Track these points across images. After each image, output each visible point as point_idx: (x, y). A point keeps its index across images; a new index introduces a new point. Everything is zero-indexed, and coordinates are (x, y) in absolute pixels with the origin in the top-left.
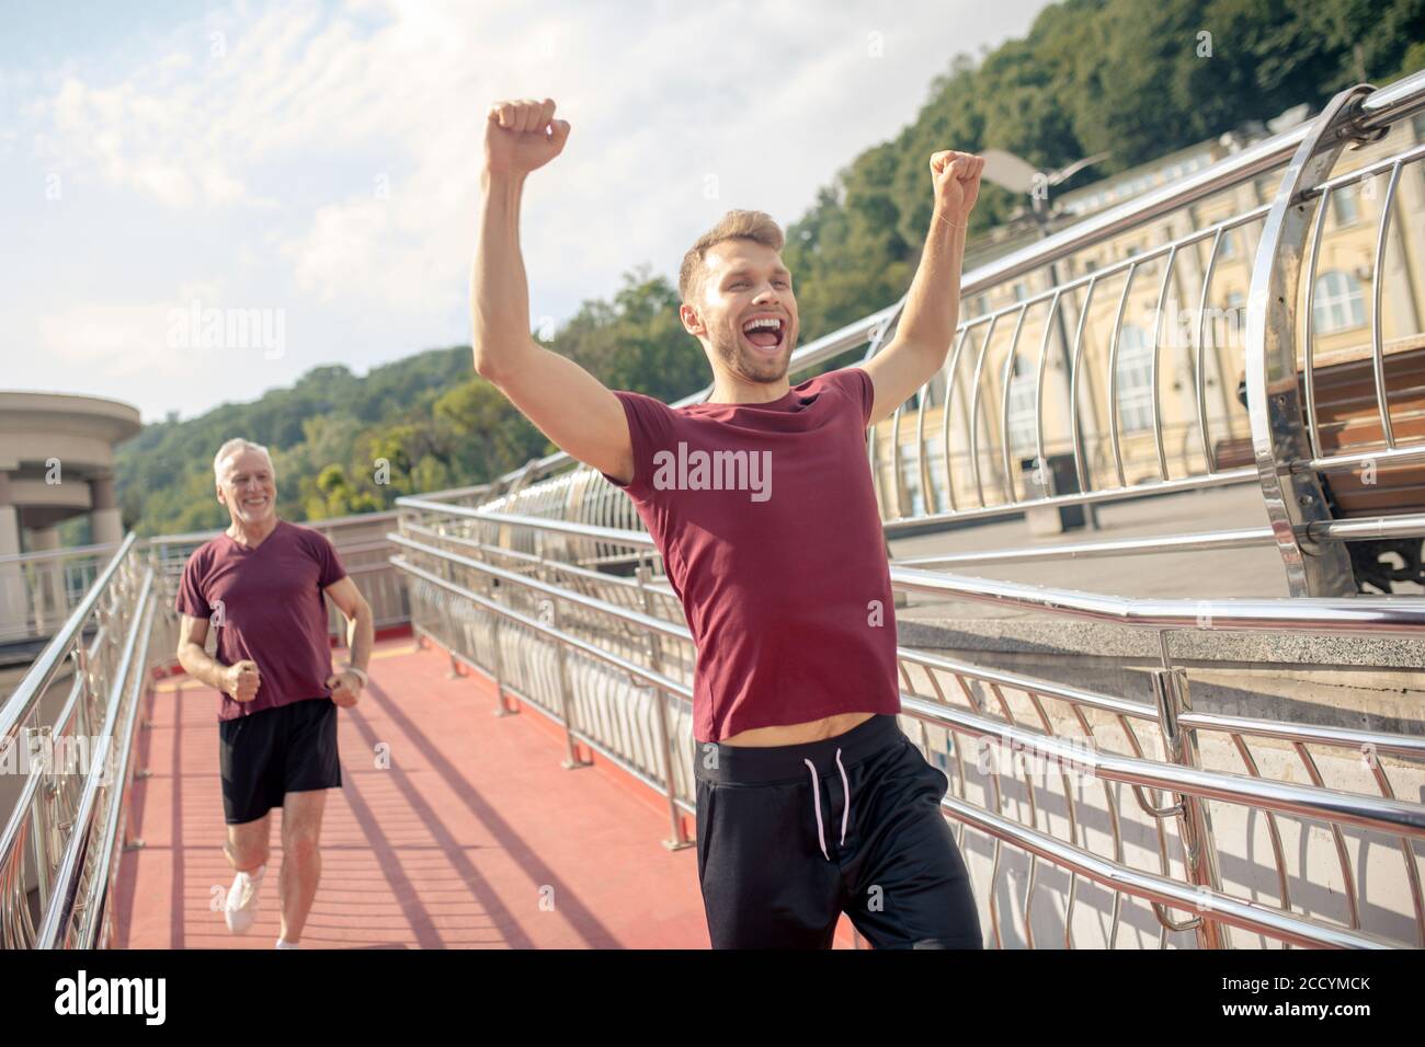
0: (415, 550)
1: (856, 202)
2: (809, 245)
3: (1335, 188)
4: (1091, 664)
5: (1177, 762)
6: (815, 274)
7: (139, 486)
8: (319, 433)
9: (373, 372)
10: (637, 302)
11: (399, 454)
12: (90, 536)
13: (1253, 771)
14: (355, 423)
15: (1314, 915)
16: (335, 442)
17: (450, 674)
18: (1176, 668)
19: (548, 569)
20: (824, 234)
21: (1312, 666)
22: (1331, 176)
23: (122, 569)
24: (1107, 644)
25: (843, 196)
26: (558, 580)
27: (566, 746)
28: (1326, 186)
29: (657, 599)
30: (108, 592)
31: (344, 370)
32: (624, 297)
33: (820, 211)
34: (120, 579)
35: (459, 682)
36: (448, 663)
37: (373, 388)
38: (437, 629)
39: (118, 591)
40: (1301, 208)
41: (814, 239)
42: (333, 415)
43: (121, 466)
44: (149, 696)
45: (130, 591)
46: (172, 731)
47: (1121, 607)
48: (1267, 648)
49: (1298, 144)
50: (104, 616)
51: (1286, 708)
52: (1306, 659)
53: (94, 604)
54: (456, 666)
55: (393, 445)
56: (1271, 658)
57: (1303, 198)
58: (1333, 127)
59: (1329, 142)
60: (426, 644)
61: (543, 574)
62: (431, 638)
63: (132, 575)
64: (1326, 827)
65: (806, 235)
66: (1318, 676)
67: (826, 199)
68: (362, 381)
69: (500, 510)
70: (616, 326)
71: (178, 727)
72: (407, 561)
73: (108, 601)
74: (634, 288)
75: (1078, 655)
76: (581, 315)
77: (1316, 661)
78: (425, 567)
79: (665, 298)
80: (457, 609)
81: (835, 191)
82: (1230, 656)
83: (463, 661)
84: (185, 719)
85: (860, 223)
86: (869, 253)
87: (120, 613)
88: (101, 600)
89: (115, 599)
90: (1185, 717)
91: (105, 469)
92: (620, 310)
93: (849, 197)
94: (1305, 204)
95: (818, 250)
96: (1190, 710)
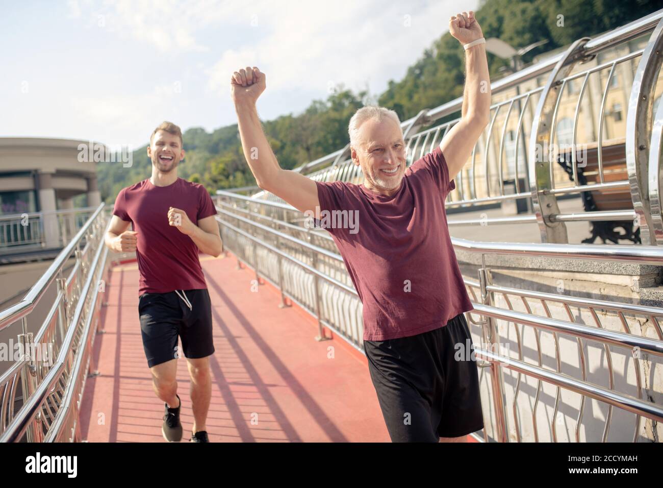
0: (224, 214)
1: (441, 56)
2: (418, 76)
3: (568, 81)
4: (473, 268)
5: (486, 304)
6: (421, 90)
7: (109, 181)
8: (191, 158)
9: (216, 131)
10: (337, 101)
11: (224, 170)
12: (87, 203)
13: (530, 312)
14: (207, 154)
15: (544, 366)
16: (198, 163)
17: (237, 267)
18: (487, 269)
19: (275, 223)
20: (426, 70)
21: (544, 270)
22: (570, 75)
23: (98, 218)
24: (477, 260)
25: (435, 53)
26: (279, 228)
27: (281, 298)
28: (565, 80)
29: (315, 238)
30: (92, 227)
31: (202, 130)
32: (332, 99)
33: (425, 60)
34: (97, 222)
35: (241, 271)
36: (236, 262)
37: (215, 139)
38: (232, 248)
39: (96, 228)
40: (556, 89)
41: (421, 74)
42: (197, 151)
43: (101, 172)
44: (110, 273)
45: (101, 227)
46: (118, 288)
47: (469, 245)
48: (529, 263)
49: (557, 63)
50: (89, 237)
51: (535, 286)
52: (541, 267)
53: (85, 233)
54: (240, 264)
55: (222, 166)
56: (530, 267)
57: (556, 84)
58: (572, 55)
59: (569, 62)
60: (229, 254)
61: (273, 225)
62: (231, 253)
63: (103, 221)
64: (552, 333)
65: (417, 72)
66: (546, 274)
67: (428, 54)
68: (211, 135)
69: (261, 198)
70: (327, 112)
71: (121, 286)
72: (221, 218)
73: (91, 232)
74: (336, 95)
75: (468, 264)
76: (311, 107)
77: (544, 268)
78: (229, 221)
79: (350, 100)
80: (242, 240)
81: (432, 51)
82: (517, 265)
83: (244, 263)
84: (125, 282)
85: (442, 66)
86: (446, 80)
87: (97, 236)
88: (88, 231)
89: (94, 231)
90: (488, 287)
91: (93, 173)
92: (329, 105)
93: (438, 54)
94: (557, 87)
95: (423, 78)
96: (491, 284)
